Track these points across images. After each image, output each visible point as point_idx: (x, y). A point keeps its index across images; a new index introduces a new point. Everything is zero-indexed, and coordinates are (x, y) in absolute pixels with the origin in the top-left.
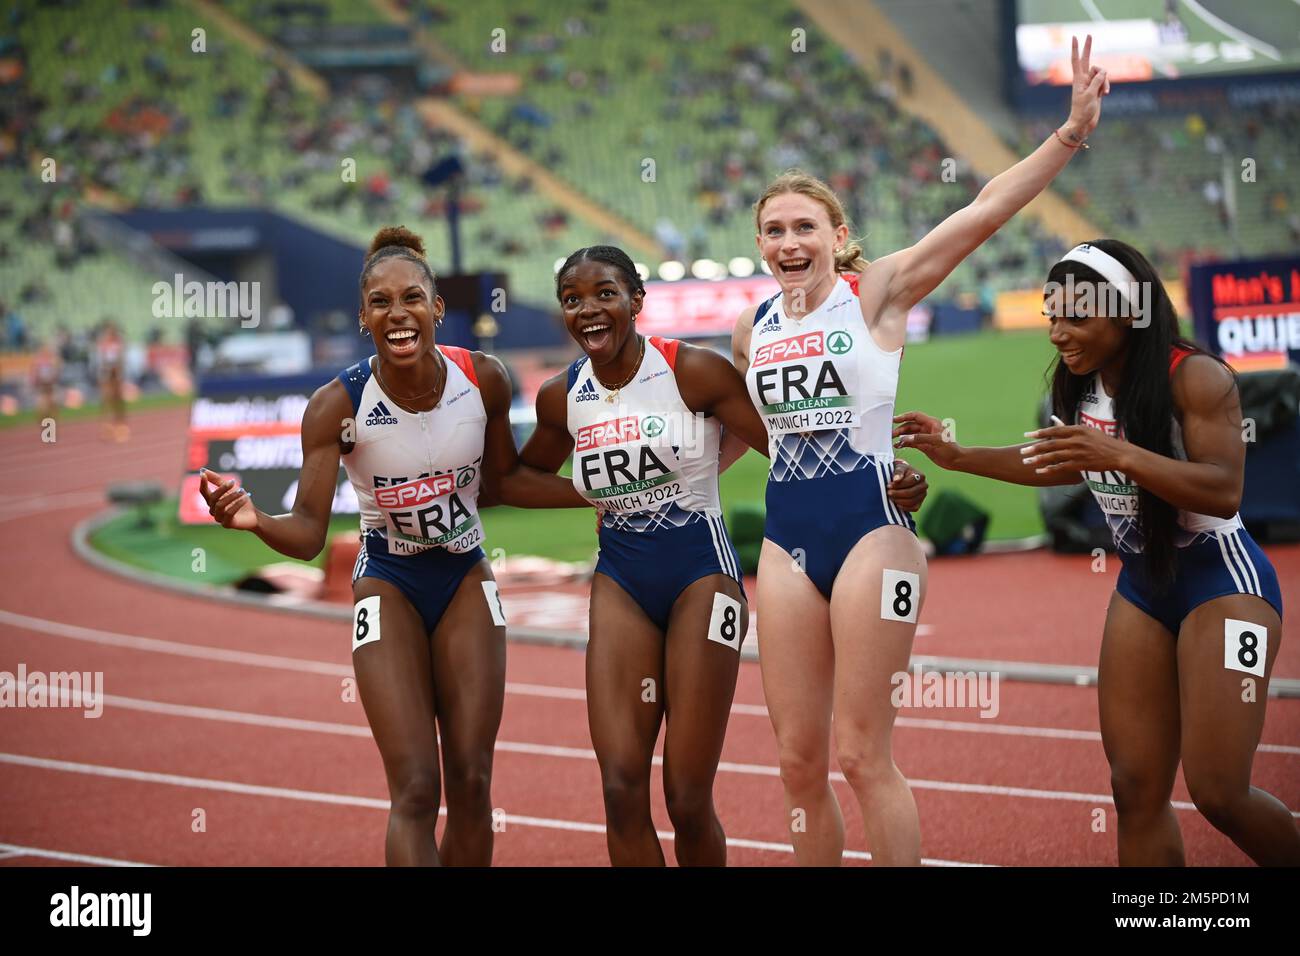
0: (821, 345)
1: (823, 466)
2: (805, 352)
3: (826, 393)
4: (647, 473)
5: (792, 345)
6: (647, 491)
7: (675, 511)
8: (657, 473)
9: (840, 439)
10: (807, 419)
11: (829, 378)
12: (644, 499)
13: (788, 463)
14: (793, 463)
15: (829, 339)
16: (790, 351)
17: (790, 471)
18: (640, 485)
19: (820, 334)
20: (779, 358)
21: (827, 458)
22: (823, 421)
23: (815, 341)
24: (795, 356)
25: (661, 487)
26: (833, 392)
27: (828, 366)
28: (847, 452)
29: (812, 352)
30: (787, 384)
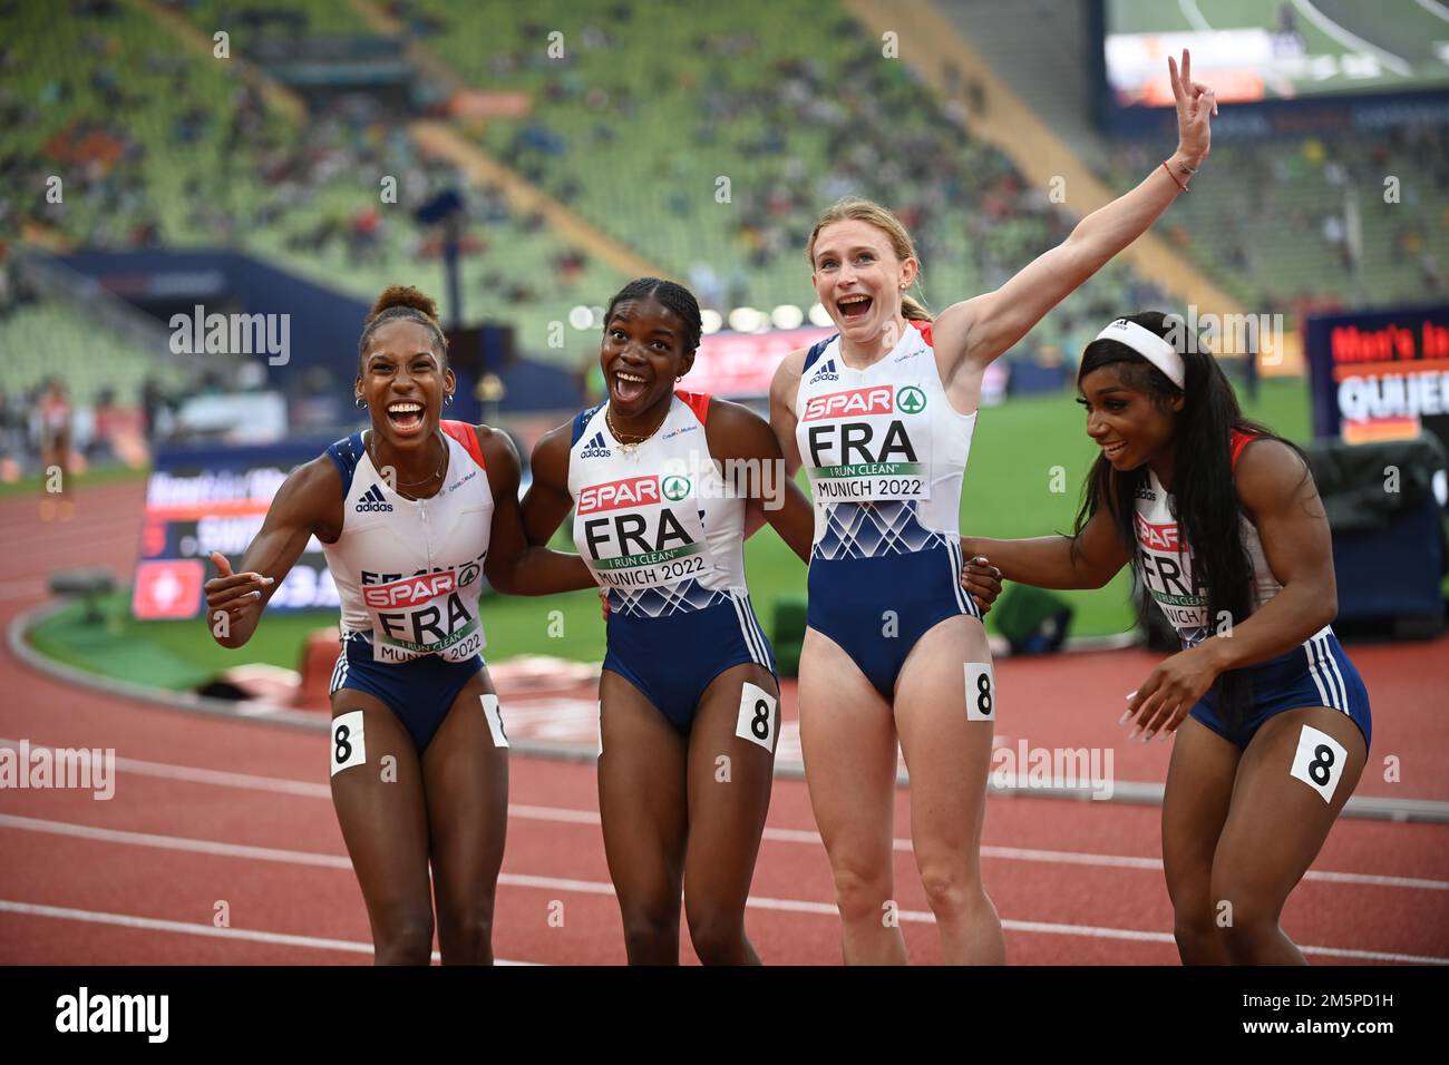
0: (890, 402)
1: (885, 544)
2: (871, 408)
3: (893, 457)
4: (666, 542)
5: (853, 400)
6: (664, 564)
7: (695, 590)
8: (678, 543)
9: (906, 512)
10: (869, 487)
11: (897, 441)
12: (660, 574)
13: (842, 538)
14: (848, 538)
15: (899, 395)
16: (851, 406)
17: (843, 548)
18: (657, 557)
19: (889, 388)
20: (838, 413)
21: (890, 534)
22: (887, 490)
23: (883, 396)
24: (858, 412)
25: (681, 560)
26: (901, 458)
27: (897, 427)
28: (913, 529)
29: (878, 409)
30: (846, 444)
